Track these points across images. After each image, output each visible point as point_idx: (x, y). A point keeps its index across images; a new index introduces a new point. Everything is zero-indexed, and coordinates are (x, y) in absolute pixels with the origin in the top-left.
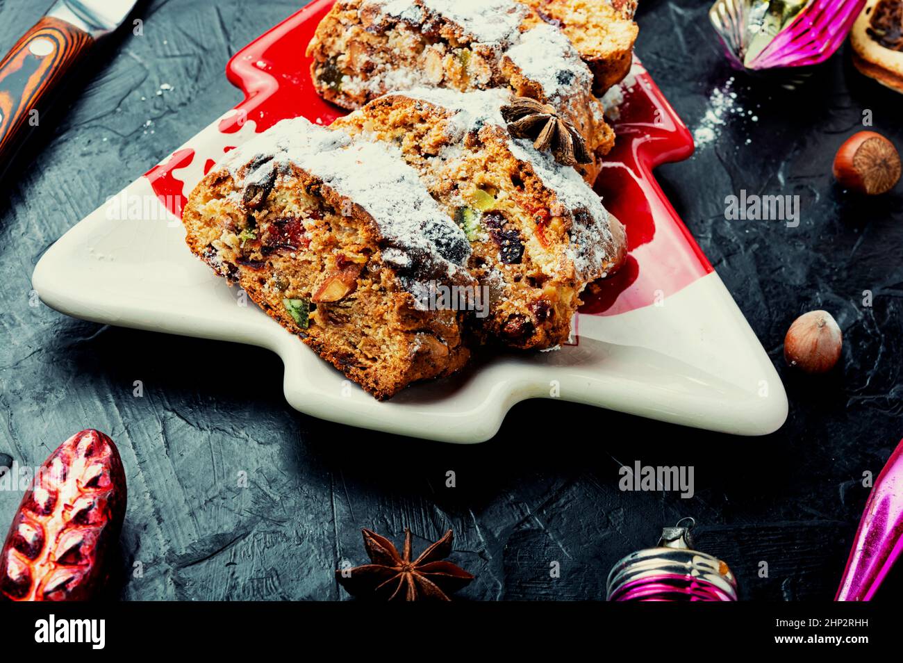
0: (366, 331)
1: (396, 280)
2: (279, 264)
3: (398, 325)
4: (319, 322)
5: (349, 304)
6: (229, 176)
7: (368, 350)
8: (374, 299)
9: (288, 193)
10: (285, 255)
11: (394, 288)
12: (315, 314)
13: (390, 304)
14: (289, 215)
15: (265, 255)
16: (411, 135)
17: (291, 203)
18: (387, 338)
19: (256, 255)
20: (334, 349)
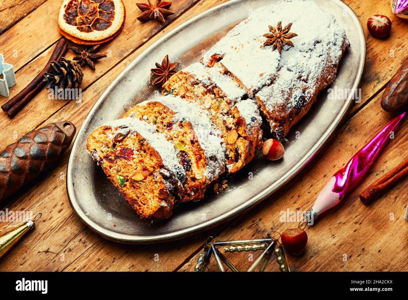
0: (145, 194)
1: (163, 180)
2: (119, 163)
3: (158, 195)
4: (128, 186)
5: (142, 183)
6: (111, 128)
7: (143, 200)
8: (151, 184)
9: (131, 140)
10: (123, 160)
11: (161, 182)
12: (128, 183)
13: (157, 187)
14: (129, 148)
15: (115, 158)
16: (160, 117)
17: (131, 143)
18: (152, 198)
19: (112, 157)
20: (131, 197)
